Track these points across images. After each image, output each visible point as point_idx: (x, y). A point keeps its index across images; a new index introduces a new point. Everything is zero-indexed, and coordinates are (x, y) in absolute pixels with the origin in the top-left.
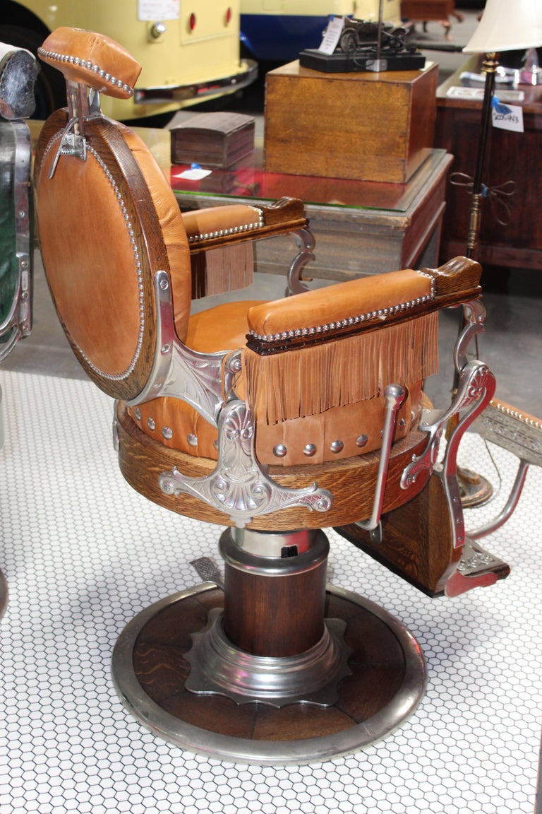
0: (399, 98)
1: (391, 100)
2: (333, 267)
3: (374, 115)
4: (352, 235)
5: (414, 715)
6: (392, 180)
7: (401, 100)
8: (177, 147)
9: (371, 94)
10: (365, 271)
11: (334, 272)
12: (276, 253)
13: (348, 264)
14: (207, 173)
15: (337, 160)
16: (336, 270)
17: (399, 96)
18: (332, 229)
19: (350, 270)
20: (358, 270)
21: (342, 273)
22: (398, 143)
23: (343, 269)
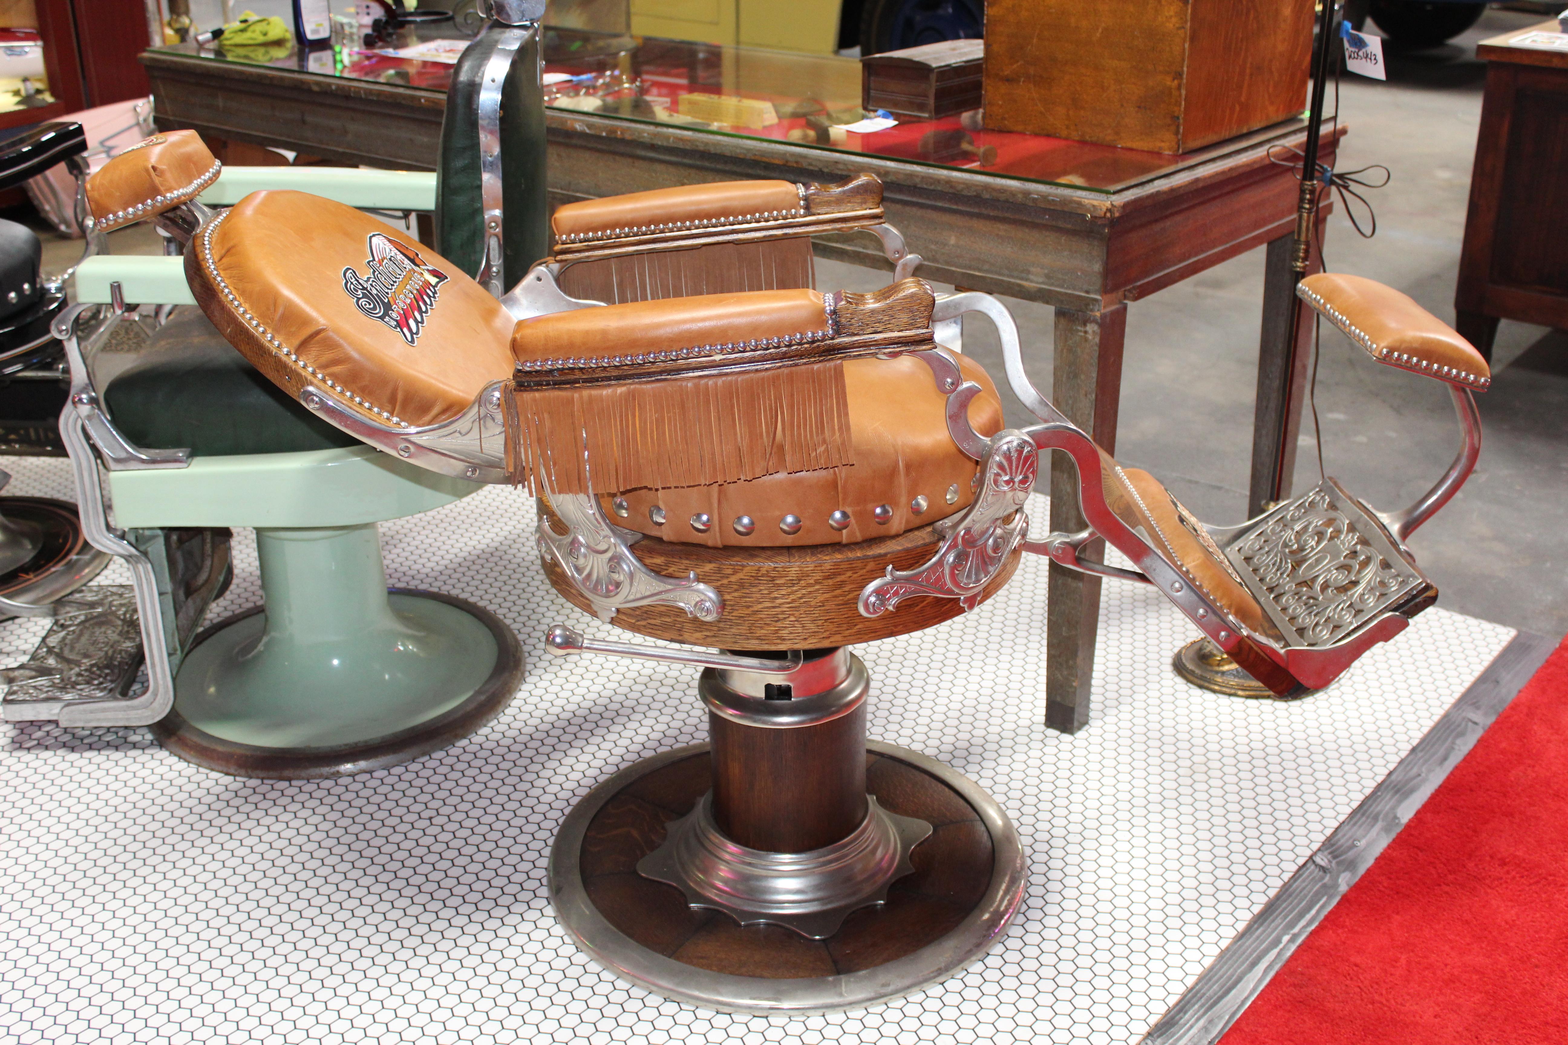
0: (1171, 17)
1: (1160, 18)
2: (1008, 276)
3: (1136, 43)
4: (1034, 226)
5: (942, 984)
6: (1160, 148)
7: (1174, 20)
8: (872, 85)
9: (1132, 9)
10: (1052, 285)
11: (1009, 282)
12: (933, 247)
13: (1029, 272)
14: (891, 123)
15: (1082, 113)
16: (1012, 280)
17: (1172, 13)
18: (1007, 215)
19: (1031, 281)
20: (1043, 283)
21: (1019, 285)
22: (1170, 88)
23: (1022, 279)
